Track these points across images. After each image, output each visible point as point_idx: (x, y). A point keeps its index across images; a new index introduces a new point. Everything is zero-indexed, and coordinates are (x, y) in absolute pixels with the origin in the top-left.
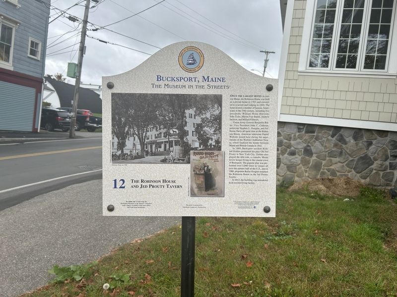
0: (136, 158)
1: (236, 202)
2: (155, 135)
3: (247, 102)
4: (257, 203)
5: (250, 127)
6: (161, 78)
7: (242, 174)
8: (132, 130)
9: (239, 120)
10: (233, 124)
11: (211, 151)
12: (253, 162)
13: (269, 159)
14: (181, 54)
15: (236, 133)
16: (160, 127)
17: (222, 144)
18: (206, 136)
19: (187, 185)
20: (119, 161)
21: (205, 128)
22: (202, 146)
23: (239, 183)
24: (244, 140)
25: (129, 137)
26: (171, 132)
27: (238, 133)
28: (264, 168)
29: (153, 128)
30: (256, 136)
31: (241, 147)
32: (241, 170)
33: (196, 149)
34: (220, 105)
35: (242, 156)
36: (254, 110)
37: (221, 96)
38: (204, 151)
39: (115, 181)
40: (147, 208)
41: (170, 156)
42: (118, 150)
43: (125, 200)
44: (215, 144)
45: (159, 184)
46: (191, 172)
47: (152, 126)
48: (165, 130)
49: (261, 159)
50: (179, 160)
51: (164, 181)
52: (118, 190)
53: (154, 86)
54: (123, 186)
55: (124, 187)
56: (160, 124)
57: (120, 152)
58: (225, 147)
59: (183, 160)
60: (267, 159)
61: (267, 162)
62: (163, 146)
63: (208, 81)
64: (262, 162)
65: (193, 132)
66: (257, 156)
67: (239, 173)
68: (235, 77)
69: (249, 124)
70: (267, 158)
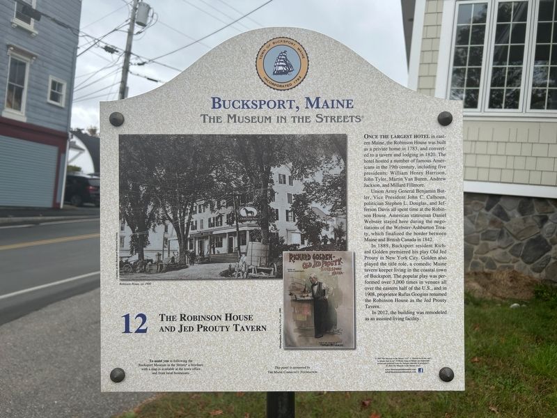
0: (171, 268)
1: (381, 361)
2: (210, 220)
3: (399, 149)
4: (426, 361)
5: (407, 201)
6: (221, 103)
7: (391, 301)
8: (161, 211)
9: (384, 186)
10: (371, 195)
11: (325, 253)
12: (415, 273)
13: (449, 267)
14: (262, 54)
15: (377, 213)
16: (219, 203)
17: (349, 237)
18: (314, 220)
19: (276, 325)
20: (135, 276)
21: (313, 205)
22: (306, 242)
23: (386, 319)
24: (396, 227)
25: (154, 226)
26: (243, 213)
27: (381, 213)
28: (438, 286)
29: (205, 205)
30: (421, 219)
31: (390, 243)
32: (390, 291)
33: (294, 247)
34: (344, 156)
35: (392, 261)
36: (414, 164)
37: (344, 137)
38: (311, 253)
39: (127, 317)
40: (193, 375)
41: (241, 263)
42: (132, 252)
43: (148, 357)
44: (333, 237)
45: (217, 323)
46: (285, 295)
47: (203, 202)
48: (230, 210)
49: (432, 267)
50: (259, 271)
51: (229, 317)
52: (133, 336)
53: (207, 120)
54: (143, 328)
55: (144, 331)
56: (219, 196)
57: (136, 257)
58: (355, 242)
59: (268, 272)
60: (443, 267)
61: (443, 273)
62: (225, 242)
63: (318, 107)
64: (434, 273)
65: (287, 212)
66: (424, 262)
67: (387, 298)
68: (374, 97)
69: (404, 194)
70: (445, 264)
